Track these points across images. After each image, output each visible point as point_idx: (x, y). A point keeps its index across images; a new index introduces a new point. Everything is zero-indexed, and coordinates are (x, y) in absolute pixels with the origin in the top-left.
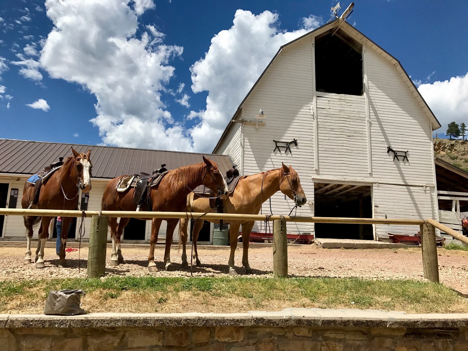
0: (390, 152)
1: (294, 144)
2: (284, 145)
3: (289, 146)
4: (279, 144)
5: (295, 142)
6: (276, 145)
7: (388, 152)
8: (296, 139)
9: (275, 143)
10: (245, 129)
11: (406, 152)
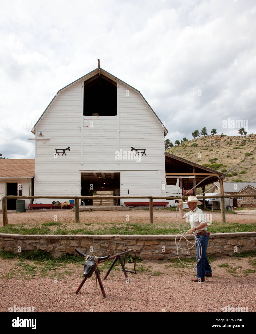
0: (133, 150)
1: (68, 150)
2: (62, 151)
3: (65, 151)
4: (58, 151)
5: (68, 149)
6: (57, 151)
7: (132, 150)
8: (69, 147)
9: (56, 150)
10: (37, 143)
11: (144, 150)
